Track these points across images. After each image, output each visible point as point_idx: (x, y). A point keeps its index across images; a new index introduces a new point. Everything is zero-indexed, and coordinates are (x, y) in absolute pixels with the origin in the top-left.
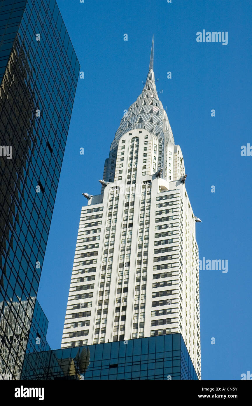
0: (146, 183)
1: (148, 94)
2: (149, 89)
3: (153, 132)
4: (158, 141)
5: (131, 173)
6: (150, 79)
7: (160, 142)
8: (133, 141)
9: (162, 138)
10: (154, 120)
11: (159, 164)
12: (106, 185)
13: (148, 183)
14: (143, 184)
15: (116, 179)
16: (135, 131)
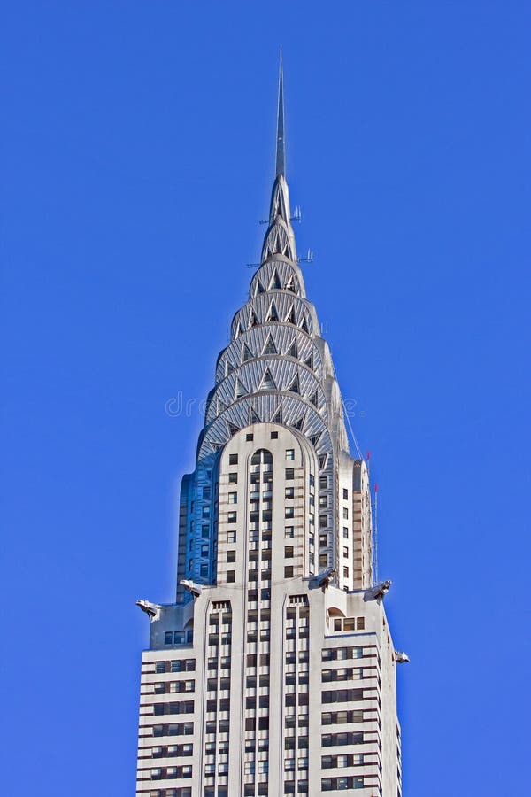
0: (296, 602)
1: (279, 272)
2: (279, 251)
3: (304, 429)
4: (316, 461)
5: (257, 565)
6: (279, 213)
7: (321, 466)
8: (256, 461)
9: (326, 455)
10: (303, 386)
11: (321, 536)
12: (198, 595)
13: (300, 601)
14: (288, 604)
15: (221, 577)
16: (261, 431)
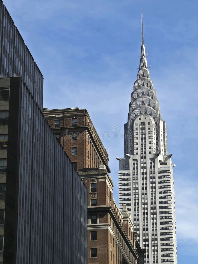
1: (144, 72)
2: (143, 66)
3: (152, 115)
6: (143, 55)
7: (156, 125)
8: (141, 125)
9: (157, 122)
12: (130, 157)
13: (153, 159)
14: (150, 160)
15: (135, 153)
16: (142, 117)
